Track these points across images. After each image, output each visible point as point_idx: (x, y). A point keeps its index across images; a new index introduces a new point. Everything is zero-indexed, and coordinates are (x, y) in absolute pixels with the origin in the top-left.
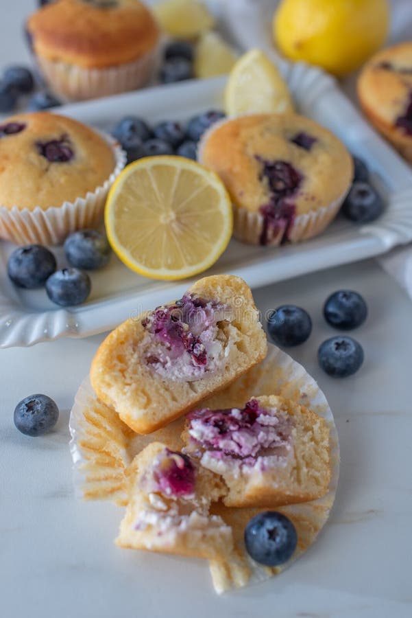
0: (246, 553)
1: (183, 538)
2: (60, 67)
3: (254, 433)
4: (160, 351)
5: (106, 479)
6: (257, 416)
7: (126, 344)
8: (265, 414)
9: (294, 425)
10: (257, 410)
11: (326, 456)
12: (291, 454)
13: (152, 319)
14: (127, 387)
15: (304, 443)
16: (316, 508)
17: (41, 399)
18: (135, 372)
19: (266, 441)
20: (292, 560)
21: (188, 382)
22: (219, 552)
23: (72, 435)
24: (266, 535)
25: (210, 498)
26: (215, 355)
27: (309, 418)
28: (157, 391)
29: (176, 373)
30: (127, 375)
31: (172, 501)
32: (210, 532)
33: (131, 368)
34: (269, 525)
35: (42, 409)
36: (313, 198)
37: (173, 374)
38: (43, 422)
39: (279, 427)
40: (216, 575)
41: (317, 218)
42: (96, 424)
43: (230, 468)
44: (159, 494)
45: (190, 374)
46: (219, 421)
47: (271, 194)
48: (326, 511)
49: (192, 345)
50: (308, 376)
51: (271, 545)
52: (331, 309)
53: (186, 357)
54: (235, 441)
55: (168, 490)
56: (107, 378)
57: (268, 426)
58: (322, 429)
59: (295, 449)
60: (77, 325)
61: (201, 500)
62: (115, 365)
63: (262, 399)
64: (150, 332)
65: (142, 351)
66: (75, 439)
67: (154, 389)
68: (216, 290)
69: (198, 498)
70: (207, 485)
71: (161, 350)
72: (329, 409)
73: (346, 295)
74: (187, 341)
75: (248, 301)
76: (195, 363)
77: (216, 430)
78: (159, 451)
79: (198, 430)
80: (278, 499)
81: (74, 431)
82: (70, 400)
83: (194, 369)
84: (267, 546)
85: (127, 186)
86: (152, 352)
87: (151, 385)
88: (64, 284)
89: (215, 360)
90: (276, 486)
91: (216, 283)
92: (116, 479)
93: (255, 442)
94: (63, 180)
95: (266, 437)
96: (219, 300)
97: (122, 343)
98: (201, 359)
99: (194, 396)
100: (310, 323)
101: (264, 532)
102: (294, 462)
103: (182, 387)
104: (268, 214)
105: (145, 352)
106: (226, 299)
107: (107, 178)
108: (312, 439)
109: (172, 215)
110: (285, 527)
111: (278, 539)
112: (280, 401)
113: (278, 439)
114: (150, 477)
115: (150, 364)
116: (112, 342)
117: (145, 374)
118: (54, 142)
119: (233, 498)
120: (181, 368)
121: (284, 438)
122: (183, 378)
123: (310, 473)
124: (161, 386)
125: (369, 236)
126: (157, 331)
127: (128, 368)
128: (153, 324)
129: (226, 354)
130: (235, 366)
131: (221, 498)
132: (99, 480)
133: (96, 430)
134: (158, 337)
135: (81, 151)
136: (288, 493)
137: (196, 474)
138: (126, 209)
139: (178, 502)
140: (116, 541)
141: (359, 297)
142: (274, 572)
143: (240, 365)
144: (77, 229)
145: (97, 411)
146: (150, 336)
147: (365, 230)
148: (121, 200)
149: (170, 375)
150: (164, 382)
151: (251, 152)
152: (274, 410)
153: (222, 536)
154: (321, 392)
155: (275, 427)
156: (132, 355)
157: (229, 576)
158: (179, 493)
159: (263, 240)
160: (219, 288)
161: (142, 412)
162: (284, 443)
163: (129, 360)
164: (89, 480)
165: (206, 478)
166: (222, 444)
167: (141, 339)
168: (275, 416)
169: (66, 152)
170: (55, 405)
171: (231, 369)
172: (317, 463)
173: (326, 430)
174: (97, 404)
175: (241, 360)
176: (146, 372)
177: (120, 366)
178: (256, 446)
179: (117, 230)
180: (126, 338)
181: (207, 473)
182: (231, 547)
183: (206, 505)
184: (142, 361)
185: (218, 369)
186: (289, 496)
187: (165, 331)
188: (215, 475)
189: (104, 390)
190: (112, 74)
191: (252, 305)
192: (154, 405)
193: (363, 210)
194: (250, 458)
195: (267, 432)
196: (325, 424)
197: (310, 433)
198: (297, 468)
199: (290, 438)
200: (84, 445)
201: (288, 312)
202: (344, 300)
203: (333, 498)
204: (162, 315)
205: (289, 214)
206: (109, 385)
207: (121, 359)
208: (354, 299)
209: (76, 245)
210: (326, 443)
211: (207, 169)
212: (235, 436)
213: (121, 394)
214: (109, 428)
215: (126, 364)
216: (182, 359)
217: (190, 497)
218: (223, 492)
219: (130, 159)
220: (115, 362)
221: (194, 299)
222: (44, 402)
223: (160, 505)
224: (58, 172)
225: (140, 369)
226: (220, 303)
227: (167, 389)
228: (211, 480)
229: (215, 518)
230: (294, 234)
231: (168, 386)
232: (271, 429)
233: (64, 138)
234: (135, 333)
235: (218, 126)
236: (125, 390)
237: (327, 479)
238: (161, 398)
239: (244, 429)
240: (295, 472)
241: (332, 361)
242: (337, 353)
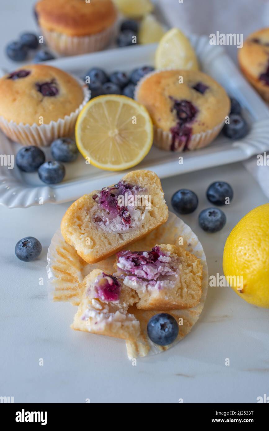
0: (148, 337)
1: (110, 326)
2: (55, 35)
3: (156, 267)
4: (102, 214)
5: (68, 289)
6: (159, 256)
7: (83, 209)
8: (164, 255)
9: (181, 262)
10: (159, 253)
11: (199, 282)
12: (178, 280)
13: (99, 195)
14: (82, 235)
15: (186, 274)
16: (193, 312)
17: (32, 240)
18: (87, 226)
19: (163, 271)
20: (175, 343)
21: (119, 234)
22: (131, 336)
23: (48, 262)
24: (160, 327)
25: (128, 304)
26: (136, 218)
27: (191, 259)
28: (100, 238)
29: (112, 228)
30: (82, 228)
31: (105, 304)
32: (127, 323)
33: (85, 224)
34: (162, 321)
35: (32, 245)
36: (203, 124)
37: (110, 229)
38: (32, 253)
39: (172, 263)
40: (129, 347)
41: (206, 136)
42: (63, 256)
43: (140, 286)
44: (98, 300)
45: (120, 229)
46: (135, 259)
47: (177, 121)
48: (198, 314)
49: (122, 212)
50: (193, 233)
51: (162, 333)
52: (211, 193)
53: (118, 218)
54: (144, 271)
55: (103, 298)
56: (70, 229)
57: (165, 263)
58: (198, 266)
59: (180, 276)
60: (55, 196)
61: (123, 304)
62: (75, 222)
63: (162, 246)
64: (97, 203)
65: (92, 214)
66: (50, 265)
67: (98, 237)
68: (139, 179)
69: (121, 303)
70: (127, 296)
71: (104, 214)
72: (204, 254)
73: (221, 184)
74: (120, 209)
75: (158, 187)
76: (123, 223)
77: (133, 264)
78: (99, 274)
79: (123, 263)
80: (168, 306)
81: (50, 260)
82: (48, 241)
83: (123, 226)
84: (160, 334)
85: (89, 113)
86: (98, 215)
87: (96, 234)
88: (49, 171)
89: (136, 221)
90: (167, 298)
91: (139, 175)
92: (73, 289)
93: (156, 272)
94: (51, 107)
95: (163, 270)
96: (140, 185)
97: (80, 209)
98: (128, 220)
99: (122, 243)
100: (197, 201)
101: (158, 325)
102: (179, 285)
103: (115, 237)
104: (175, 133)
105: (94, 215)
106: (145, 185)
107: (78, 107)
108: (192, 271)
109: (116, 131)
110: (172, 323)
111: (167, 330)
112: (173, 248)
113: (170, 270)
114: (92, 289)
115: (96, 222)
116: (74, 208)
117: (93, 228)
118: (47, 84)
119: (142, 304)
120: (115, 225)
121: (174, 270)
122: (116, 231)
123: (189, 292)
124: (103, 235)
125: (237, 148)
126: (102, 202)
127: (83, 224)
128: (100, 198)
129: (143, 218)
130: (148, 225)
131: (135, 304)
132: (63, 289)
133: (63, 260)
134: (102, 206)
135: (63, 89)
136: (174, 303)
137: (120, 289)
138: (88, 127)
139: (109, 305)
140: (71, 326)
141: (229, 186)
142: (164, 349)
143: (151, 225)
144: (59, 137)
145: (64, 249)
146: (97, 205)
147: (236, 144)
148: (85, 121)
149: (108, 229)
150: (104, 233)
151: (167, 94)
152: (169, 253)
153: (133, 326)
154: (199, 243)
155: (169, 263)
156: (86, 216)
157: (137, 350)
158: (109, 300)
159: (173, 148)
160: (141, 178)
161: (90, 250)
162: (174, 273)
163: (84, 219)
164: (57, 290)
165: (127, 292)
166: (136, 272)
167: (92, 207)
168: (169, 257)
169: (54, 90)
170: (40, 244)
171: (145, 227)
172: (194, 286)
173: (201, 266)
174: (65, 244)
175: (152, 222)
176: (94, 227)
177: (78, 222)
178: (157, 274)
179: (82, 140)
180: (83, 206)
181: (127, 289)
182: (139, 333)
183: (126, 307)
184: (92, 219)
185: (137, 227)
186: (175, 305)
187: (106, 203)
188: (132, 290)
189: (69, 236)
190: (86, 40)
191: (160, 189)
192: (97, 247)
193: (236, 131)
194: (153, 281)
195: (164, 266)
196: (200, 263)
197: (191, 268)
198: (181, 288)
199: (178, 270)
200: (55, 268)
201: (183, 193)
202: (219, 188)
203: (202, 307)
204: (105, 193)
205: (188, 133)
206: (71, 234)
207: (79, 218)
208: (225, 187)
209: (58, 147)
210: (200, 274)
211: (139, 104)
212: (145, 268)
213: (78, 239)
214: (71, 259)
215: (82, 221)
216: (116, 220)
217: (116, 302)
218: (136, 300)
219: (93, 96)
220: (76, 220)
221: (126, 184)
222: (33, 241)
223: (98, 306)
224: (48, 102)
225: (90, 225)
226: (141, 187)
227: (106, 238)
228: (130, 292)
229: (130, 315)
230: (191, 145)
231: (107, 236)
232: (166, 264)
233: (53, 81)
234: (88, 203)
235: (149, 76)
236: (81, 237)
237: (199, 296)
238: (102, 242)
239: (150, 264)
240: (180, 290)
241: (206, 223)
242: (210, 218)
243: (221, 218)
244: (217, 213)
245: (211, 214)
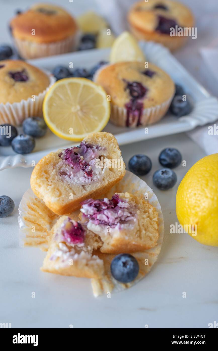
0: (112, 277)
1: (76, 263)
2: (26, 43)
3: (116, 212)
4: (67, 169)
5: (37, 237)
6: (118, 203)
7: (49, 164)
8: (122, 202)
9: (139, 209)
10: (118, 200)
11: (156, 226)
12: (137, 223)
13: (64, 153)
14: (49, 186)
15: (143, 218)
16: (151, 254)
17: (5, 197)
18: (54, 179)
19: (122, 216)
20: (137, 281)
21: (82, 185)
22: (96, 273)
23: (19, 213)
24: (122, 264)
25: (92, 247)
26: (97, 172)
27: (147, 206)
28: (65, 189)
29: (76, 181)
30: (49, 180)
31: (72, 247)
32: (91, 262)
33: (52, 177)
34: (123, 259)
35: (5, 202)
36: (153, 100)
37: (74, 181)
38: (5, 209)
39: (130, 209)
40: (94, 286)
41: (156, 111)
42: (33, 210)
43: (102, 229)
44: (64, 243)
45: (83, 182)
46: (97, 204)
47: (130, 98)
48: (156, 255)
49: (84, 166)
50: (148, 186)
51: (124, 270)
52: (163, 157)
53: (81, 172)
54: (105, 215)
55: (69, 240)
56: (38, 181)
57: (124, 208)
58: (154, 212)
59: (138, 220)
61: (87, 248)
62: (43, 175)
63: (121, 195)
64: (63, 159)
65: (58, 168)
66: (21, 215)
67: (63, 188)
68: (98, 140)
69: (86, 246)
70: (91, 240)
71: (68, 168)
72: (159, 203)
73: (170, 150)
74: (82, 164)
75: (116, 146)
76: (86, 176)
77: (95, 209)
78: (65, 220)
79: (86, 209)
80: (129, 247)
81: (21, 212)
83: (86, 179)
84: (122, 271)
85: (55, 92)
86: (63, 170)
87: (62, 186)
88: (21, 142)
89: (97, 175)
90: (127, 238)
91: (98, 136)
92: (42, 237)
93: (116, 216)
94: (22, 90)
95: (122, 214)
96: (100, 145)
97: (47, 164)
98: (90, 174)
99: (85, 193)
100: (151, 164)
101: (120, 263)
102: (138, 228)
103: (79, 188)
104: (129, 109)
105: (60, 169)
106: (104, 144)
107: (45, 89)
108: (148, 217)
109: (78, 107)
110: (132, 261)
111: (128, 267)
112: (131, 196)
113: (129, 215)
114: (60, 233)
115: (62, 175)
116: (42, 163)
117: (59, 180)
118: (18, 73)
119: (106, 248)
120: (78, 179)
121: (133, 215)
122: (80, 183)
123: (147, 234)
124: (68, 187)
125: (184, 122)
126: (66, 159)
127: (50, 177)
128: (64, 155)
129: (103, 172)
130: (108, 178)
131: (99, 248)
132: (33, 237)
133: (33, 212)
134: (67, 161)
135: (32, 76)
136: (134, 243)
137: (85, 234)
138: (54, 104)
139: (75, 248)
140: (41, 268)
141: (177, 151)
142: (127, 286)
143: (110, 178)
144: (29, 116)
145: (34, 204)
146: (62, 161)
147: (182, 119)
148: (51, 100)
149: (72, 181)
150: (69, 185)
151: (120, 77)
152: (127, 200)
153: (98, 265)
154: (154, 194)
155: (127, 208)
156: (52, 170)
157: (102, 288)
158: (75, 242)
160: (100, 139)
161: (57, 198)
162: (132, 218)
163: (51, 173)
164: (28, 237)
165: (90, 237)
166: (99, 216)
167: (59, 162)
168: (127, 202)
169: (24, 77)
170: (13, 201)
171: (106, 180)
172: (151, 229)
173: (156, 213)
175: (111, 176)
176: (60, 179)
177: (45, 175)
178: (116, 218)
179: (49, 114)
180: (50, 162)
181: (91, 233)
182: (102, 272)
183: (90, 250)
184: (58, 173)
185: (98, 180)
186: (134, 245)
187: (70, 159)
188: (96, 235)
189: (37, 189)
191: (118, 148)
192: (63, 196)
193: (181, 109)
194: (114, 225)
195: (123, 211)
196: (155, 210)
197: (147, 214)
198: (140, 231)
199: (136, 215)
200: (26, 219)
201: (138, 157)
202: (169, 152)
203: (160, 249)
204: (69, 151)
205: (140, 108)
206: (40, 186)
207: (46, 172)
208: (175, 152)
209: (29, 122)
210: (156, 219)
211: (97, 85)
212: (106, 212)
213: (46, 190)
214: (40, 213)
215: (49, 175)
216: (79, 173)
217: (81, 245)
218: (100, 244)
219: (58, 79)
220: (43, 173)
221: (87, 144)
222: (6, 199)
223: (65, 248)
224: (19, 86)
225: (56, 178)
226: (100, 146)
227: (71, 189)
228: (93, 238)
229: (94, 256)
230: (144, 120)
231: (71, 187)
232: (125, 210)
233: (24, 71)
234: (54, 159)
235: (104, 67)
236: (48, 188)
237: (156, 238)
238: (67, 193)
239: (111, 209)
240: (139, 232)
241: (160, 181)
242: (163, 176)
243: (172, 176)
244: (168, 172)
245: (163, 173)
